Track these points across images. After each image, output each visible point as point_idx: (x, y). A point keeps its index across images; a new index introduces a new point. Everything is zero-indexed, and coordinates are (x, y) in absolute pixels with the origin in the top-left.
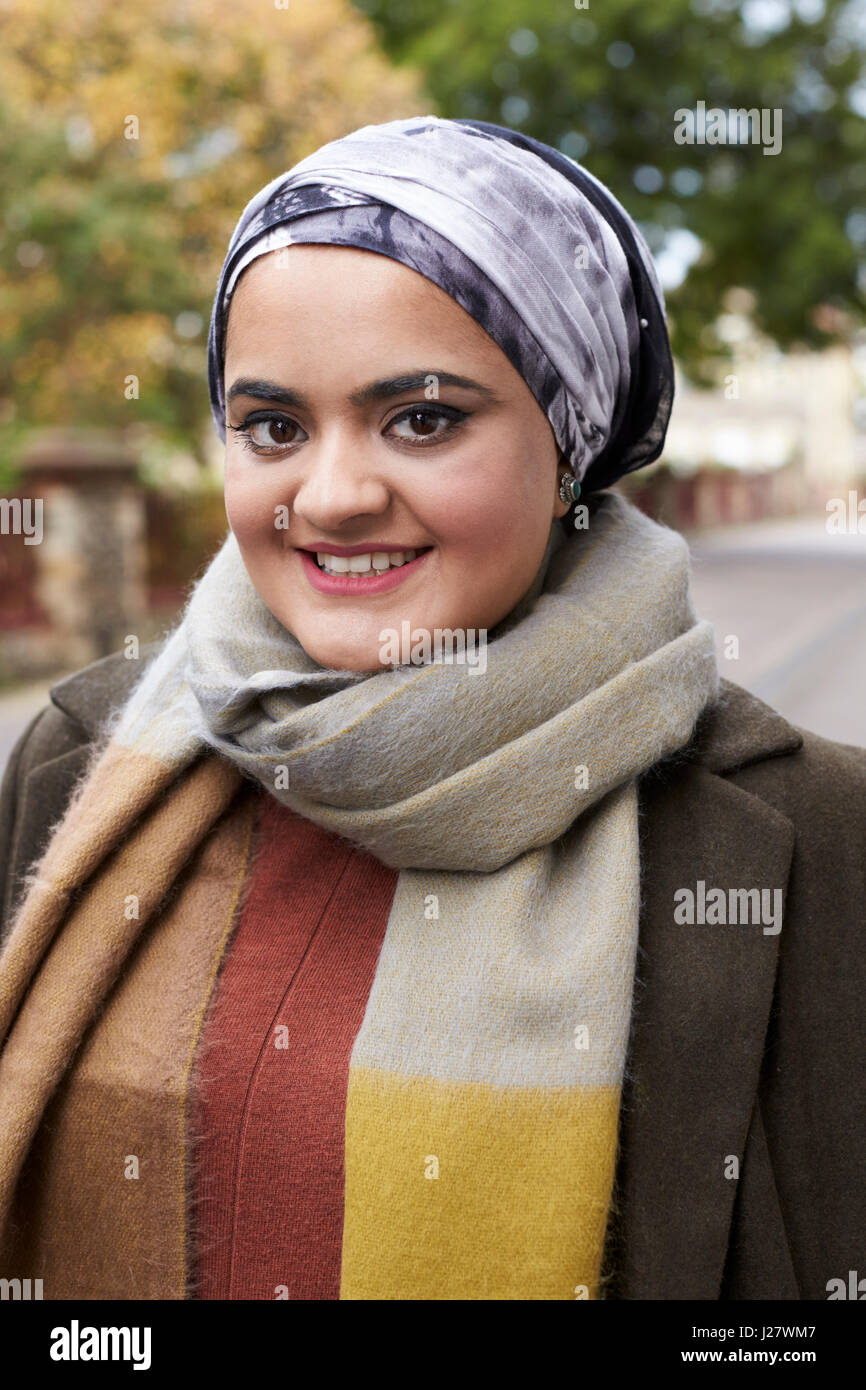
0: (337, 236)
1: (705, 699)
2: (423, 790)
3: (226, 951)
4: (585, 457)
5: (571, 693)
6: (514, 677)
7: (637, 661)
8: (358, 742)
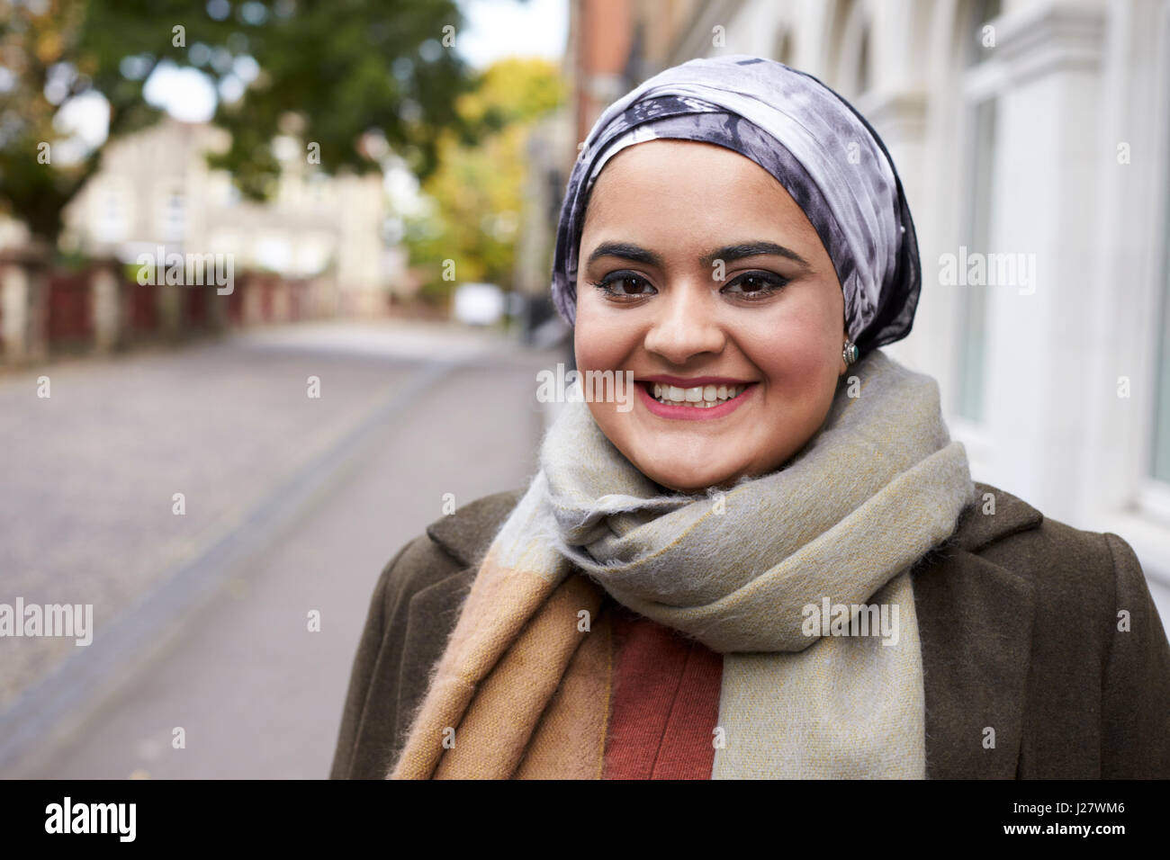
0: (695, 134)
1: (964, 499)
2: (740, 587)
3: (608, 734)
4: (860, 325)
5: (852, 501)
6: (806, 491)
7: (903, 472)
8: (687, 550)
